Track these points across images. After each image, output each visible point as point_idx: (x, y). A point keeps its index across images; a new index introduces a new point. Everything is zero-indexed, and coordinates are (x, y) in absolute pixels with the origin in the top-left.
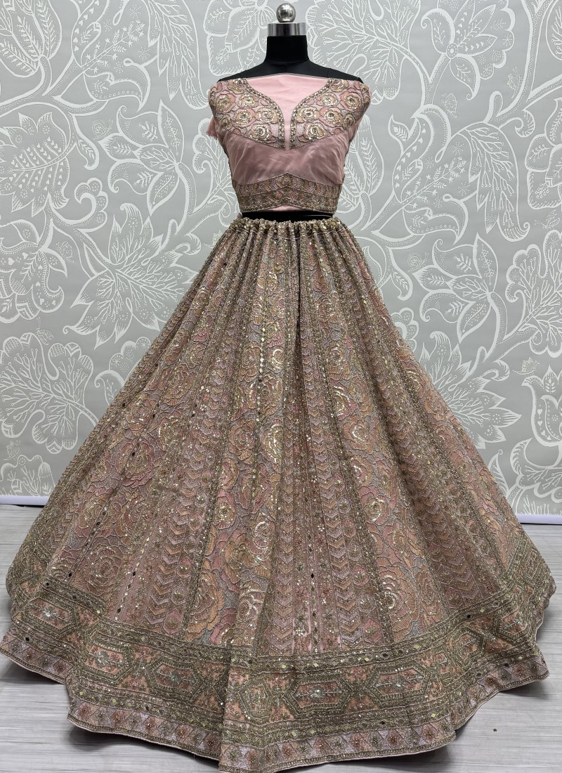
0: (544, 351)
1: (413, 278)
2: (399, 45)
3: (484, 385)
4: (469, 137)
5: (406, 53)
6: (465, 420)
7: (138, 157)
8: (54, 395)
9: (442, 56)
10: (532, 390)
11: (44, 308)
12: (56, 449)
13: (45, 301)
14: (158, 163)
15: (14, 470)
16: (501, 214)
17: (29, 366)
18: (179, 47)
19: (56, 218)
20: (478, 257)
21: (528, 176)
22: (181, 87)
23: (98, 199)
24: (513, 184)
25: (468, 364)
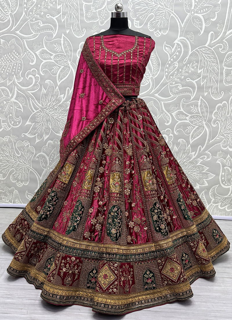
0: (227, 148)
1: (172, 115)
2: (169, 9)
3: (200, 162)
4: (199, 53)
5: (172, 13)
6: (191, 176)
7: (53, 59)
8: (19, 163)
9: (188, 15)
10: (221, 164)
11: (14, 126)
12: (20, 185)
13: (14, 123)
14: (62, 62)
15: (3, 193)
16: (212, 88)
17: (8, 150)
18: (71, 9)
19: (17, 86)
20: (200, 106)
21: (224, 70)
22: (71, 27)
23: (35, 78)
24: (217, 74)
25: (194, 153)
